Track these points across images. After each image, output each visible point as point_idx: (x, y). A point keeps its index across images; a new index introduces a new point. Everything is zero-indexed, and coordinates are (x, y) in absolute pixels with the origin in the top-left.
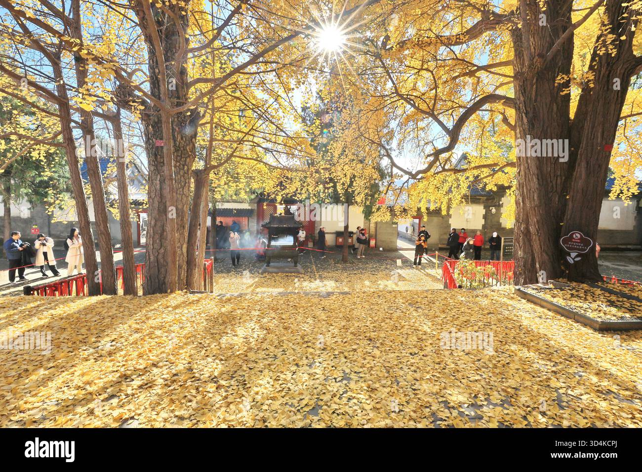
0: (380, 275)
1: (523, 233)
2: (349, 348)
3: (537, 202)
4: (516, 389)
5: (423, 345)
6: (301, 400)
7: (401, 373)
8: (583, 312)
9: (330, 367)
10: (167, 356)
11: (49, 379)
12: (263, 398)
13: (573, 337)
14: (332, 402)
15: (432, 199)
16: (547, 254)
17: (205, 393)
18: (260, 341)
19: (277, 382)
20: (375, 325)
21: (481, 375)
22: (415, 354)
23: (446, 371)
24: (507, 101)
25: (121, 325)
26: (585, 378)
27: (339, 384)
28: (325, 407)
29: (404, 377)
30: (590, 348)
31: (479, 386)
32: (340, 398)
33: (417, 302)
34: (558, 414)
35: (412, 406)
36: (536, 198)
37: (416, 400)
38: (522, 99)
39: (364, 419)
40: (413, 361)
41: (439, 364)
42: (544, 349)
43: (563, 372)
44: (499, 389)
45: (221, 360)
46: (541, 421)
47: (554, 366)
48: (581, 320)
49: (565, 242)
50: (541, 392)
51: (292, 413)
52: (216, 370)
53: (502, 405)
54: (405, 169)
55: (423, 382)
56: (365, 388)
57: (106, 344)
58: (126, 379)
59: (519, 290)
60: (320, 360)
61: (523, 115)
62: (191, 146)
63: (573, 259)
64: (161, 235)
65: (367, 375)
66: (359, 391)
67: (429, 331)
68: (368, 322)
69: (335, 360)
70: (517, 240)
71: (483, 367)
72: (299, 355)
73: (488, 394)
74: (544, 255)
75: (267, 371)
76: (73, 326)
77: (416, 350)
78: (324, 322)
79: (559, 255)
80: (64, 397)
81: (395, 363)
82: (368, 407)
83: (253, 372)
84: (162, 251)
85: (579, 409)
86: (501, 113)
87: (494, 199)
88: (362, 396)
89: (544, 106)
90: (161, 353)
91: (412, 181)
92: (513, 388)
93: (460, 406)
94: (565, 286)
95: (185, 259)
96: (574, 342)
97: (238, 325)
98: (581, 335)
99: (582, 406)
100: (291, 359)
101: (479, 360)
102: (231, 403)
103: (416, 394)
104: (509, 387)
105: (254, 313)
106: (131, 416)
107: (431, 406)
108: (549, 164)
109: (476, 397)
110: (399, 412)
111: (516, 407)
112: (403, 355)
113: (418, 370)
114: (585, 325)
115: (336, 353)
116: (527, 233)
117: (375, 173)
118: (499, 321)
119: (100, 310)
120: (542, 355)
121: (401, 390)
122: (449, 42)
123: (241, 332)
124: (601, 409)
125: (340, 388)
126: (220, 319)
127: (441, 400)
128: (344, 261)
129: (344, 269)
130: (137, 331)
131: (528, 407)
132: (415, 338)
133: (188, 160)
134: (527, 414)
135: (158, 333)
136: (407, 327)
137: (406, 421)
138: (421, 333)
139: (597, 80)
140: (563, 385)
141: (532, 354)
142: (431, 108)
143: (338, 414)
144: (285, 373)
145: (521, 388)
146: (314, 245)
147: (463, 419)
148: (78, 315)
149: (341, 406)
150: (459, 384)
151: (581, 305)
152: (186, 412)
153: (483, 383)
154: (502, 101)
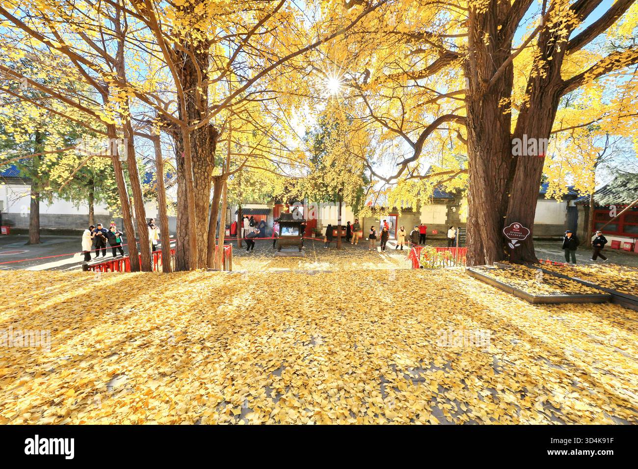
0: (365, 258)
1: (473, 225)
2: (321, 316)
3: (484, 199)
4: (458, 354)
5: (383, 315)
6: (270, 361)
7: (360, 338)
8: (520, 288)
9: (301, 332)
10: (171, 320)
11: (71, 338)
12: (237, 359)
13: (511, 309)
14: (296, 363)
15: (405, 199)
16: (493, 241)
17: (190, 353)
18: (249, 309)
19: (253, 345)
20: (346, 297)
21: (429, 341)
22: (375, 322)
23: (399, 337)
24: (460, 119)
25: (144, 295)
26: (519, 345)
27: (305, 347)
28: (288, 368)
29: (362, 342)
30: (525, 318)
31: (426, 351)
32: (303, 361)
33: (385, 279)
34: (493, 378)
35: (364, 369)
36: (483, 196)
37: (368, 363)
38: (471, 117)
39: (319, 380)
40: (372, 328)
41: (394, 331)
42: (485, 319)
43: (501, 339)
44: (443, 354)
45: (213, 325)
46: (477, 385)
47: (493, 334)
48: (519, 294)
49: (507, 231)
50: (480, 357)
51: (259, 373)
52: (206, 333)
53: (444, 369)
54: (381, 175)
55: (378, 347)
56: (327, 351)
57: (126, 310)
58: (131, 339)
59: (469, 270)
60: (295, 326)
61: (472, 129)
62: (210, 157)
63: (514, 245)
64: (187, 226)
65: (331, 340)
66: (321, 354)
67: (390, 302)
68: (342, 295)
69: (307, 326)
70: (469, 230)
71: (431, 334)
72: (278, 322)
73: (433, 359)
74: (490, 241)
75: (248, 335)
76: (107, 296)
77: (376, 319)
78: (305, 295)
79: (502, 242)
80: (76, 354)
81: (356, 330)
82: (325, 369)
83: (236, 335)
84: (187, 238)
85: (513, 374)
86: (456, 131)
87: (454, 201)
88: (322, 359)
89: (489, 123)
90: (167, 318)
91: (387, 186)
92: (456, 353)
93: (406, 369)
94: (506, 267)
95: (206, 245)
96: (512, 313)
97: (236, 296)
98: (518, 307)
99: (515, 371)
100: (270, 325)
101: (429, 328)
102: (209, 363)
103: (369, 358)
104: (452, 352)
105: (251, 286)
106: (123, 372)
107: (381, 368)
108: (494, 169)
109: (422, 361)
110: (352, 374)
111: (456, 371)
112: (365, 322)
113: (375, 336)
114: (522, 299)
115: (310, 320)
116: (477, 225)
117: (359, 180)
118: (450, 295)
119: (132, 283)
120: (484, 324)
121: (357, 353)
122: (414, 77)
123: (236, 302)
124: (532, 373)
125: (305, 351)
126: (223, 291)
127: (390, 363)
128: (338, 248)
129: (337, 254)
130: (154, 300)
131: (467, 371)
132: (378, 309)
133: (208, 168)
134: (465, 378)
135: (170, 301)
136: (372, 299)
137: (356, 382)
138: (383, 304)
139: (532, 101)
140: (500, 351)
141: (475, 323)
142: (400, 126)
143: (298, 375)
144: (262, 337)
145: (462, 353)
146: (316, 236)
147: (407, 382)
148: (114, 287)
149: (302, 367)
150: (409, 349)
151: (520, 282)
152: (169, 369)
153: (430, 348)
154: (455, 119)
